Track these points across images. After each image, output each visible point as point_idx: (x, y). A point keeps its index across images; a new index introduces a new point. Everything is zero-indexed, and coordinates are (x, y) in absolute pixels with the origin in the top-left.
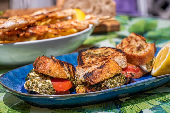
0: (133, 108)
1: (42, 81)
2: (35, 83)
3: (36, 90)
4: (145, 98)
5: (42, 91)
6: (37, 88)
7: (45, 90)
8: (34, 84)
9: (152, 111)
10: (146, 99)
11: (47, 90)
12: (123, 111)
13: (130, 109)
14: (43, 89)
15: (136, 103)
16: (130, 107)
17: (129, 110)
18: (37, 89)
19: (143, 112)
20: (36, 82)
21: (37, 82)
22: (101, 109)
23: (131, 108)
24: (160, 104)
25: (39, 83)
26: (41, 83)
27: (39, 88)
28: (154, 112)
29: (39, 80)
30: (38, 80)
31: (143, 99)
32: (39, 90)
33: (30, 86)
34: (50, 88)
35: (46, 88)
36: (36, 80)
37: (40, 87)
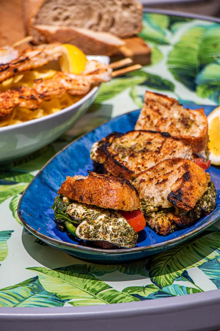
0: (171, 264)
1: (110, 222)
2: (100, 226)
3: (105, 238)
4: (192, 243)
5: (116, 239)
6: (106, 234)
7: (121, 235)
8: (99, 229)
9: (203, 272)
10: (194, 244)
11: (125, 235)
12: (155, 271)
13: (167, 268)
14: (118, 235)
15: (176, 253)
16: (166, 264)
17: (164, 269)
18: (107, 237)
19: (188, 274)
20: (102, 224)
21: (104, 224)
22: (118, 269)
23: (168, 266)
24: (217, 256)
25: (106, 225)
26: (110, 225)
27: (110, 233)
28: (205, 273)
29: (106, 220)
30: (104, 221)
31: (189, 245)
32: (111, 238)
33: (92, 234)
34: (129, 231)
35: (123, 232)
36: (102, 221)
37: (113, 233)
